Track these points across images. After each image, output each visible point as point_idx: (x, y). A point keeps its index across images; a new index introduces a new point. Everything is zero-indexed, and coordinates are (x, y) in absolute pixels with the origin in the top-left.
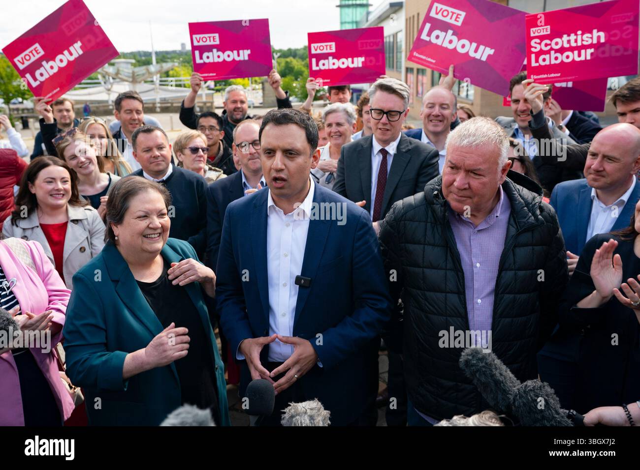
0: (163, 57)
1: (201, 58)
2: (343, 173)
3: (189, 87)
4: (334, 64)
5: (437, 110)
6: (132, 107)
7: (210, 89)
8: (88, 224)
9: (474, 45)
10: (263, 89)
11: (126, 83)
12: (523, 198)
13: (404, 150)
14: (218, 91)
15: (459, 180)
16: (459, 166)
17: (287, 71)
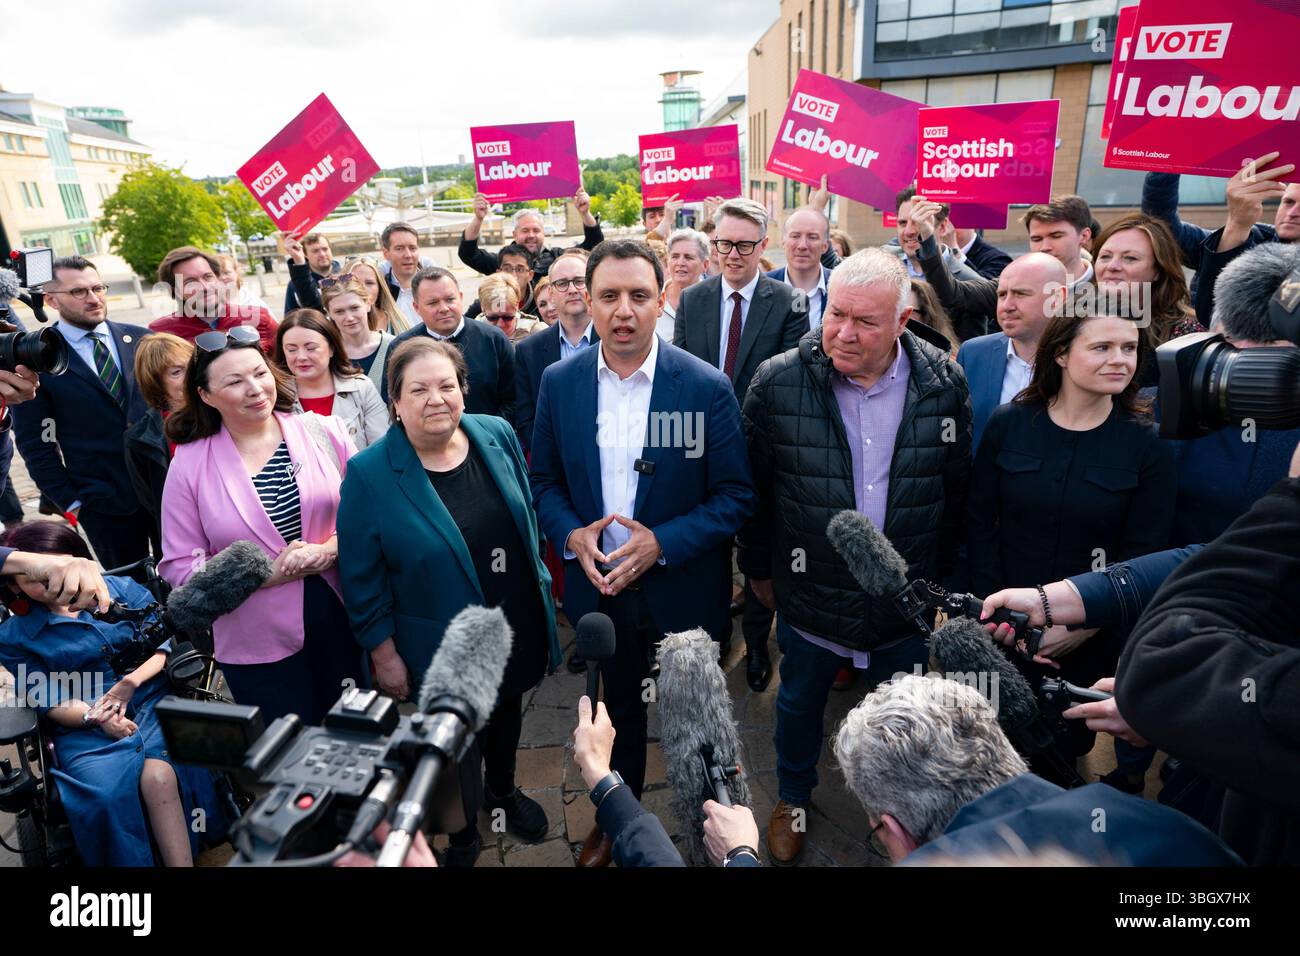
0: (436, 174)
1: (487, 174)
2: (683, 328)
3: (471, 212)
4: (673, 176)
5: (802, 243)
6: (403, 242)
7: (498, 214)
8: (360, 397)
9: (852, 147)
10: (566, 212)
11: (390, 209)
12: (926, 355)
13: (764, 295)
14: (508, 215)
15: (845, 329)
16: (845, 311)
17: (597, 188)
